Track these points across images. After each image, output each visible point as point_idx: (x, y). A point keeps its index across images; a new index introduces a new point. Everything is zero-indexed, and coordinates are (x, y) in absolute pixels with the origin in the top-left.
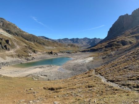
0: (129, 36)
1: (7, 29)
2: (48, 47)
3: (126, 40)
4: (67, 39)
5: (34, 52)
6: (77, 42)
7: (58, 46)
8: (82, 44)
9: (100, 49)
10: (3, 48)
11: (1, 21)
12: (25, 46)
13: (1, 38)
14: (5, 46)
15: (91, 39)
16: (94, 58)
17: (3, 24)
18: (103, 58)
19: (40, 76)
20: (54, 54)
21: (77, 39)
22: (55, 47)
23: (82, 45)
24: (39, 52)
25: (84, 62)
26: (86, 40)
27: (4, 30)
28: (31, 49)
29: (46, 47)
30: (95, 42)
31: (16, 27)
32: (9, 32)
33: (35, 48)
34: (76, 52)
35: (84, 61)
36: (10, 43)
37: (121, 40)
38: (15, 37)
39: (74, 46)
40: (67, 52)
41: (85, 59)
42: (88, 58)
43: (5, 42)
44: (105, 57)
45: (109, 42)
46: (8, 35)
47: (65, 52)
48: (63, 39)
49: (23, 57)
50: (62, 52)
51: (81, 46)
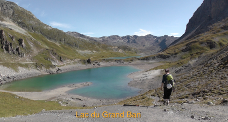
0: (219, 34)
1: (19, 21)
2: (83, 52)
3: (213, 40)
4: (118, 36)
5: (60, 59)
6: (134, 42)
7: (100, 49)
8: (144, 46)
9: (172, 54)
10: (14, 53)
11: (11, 8)
12: (47, 49)
13: (11, 36)
14: (17, 50)
15: (160, 38)
16: (161, 71)
17: (14, 12)
18: (177, 72)
19: (70, 99)
20: (93, 63)
21: (135, 37)
22: (94, 51)
23: (144, 48)
24: (68, 60)
25: (145, 78)
26: (150, 39)
27: (14, 21)
28: (56, 54)
29: (81, 51)
30: (166, 43)
31: (33, 17)
32: (22, 24)
33: (62, 53)
34: (132, 61)
35: (144, 76)
36: (24, 44)
37: (205, 39)
38: (30, 34)
39: (130, 49)
40: (116, 60)
41: (146, 73)
42: (152, 71)
43: (17, 43)
44: (180, 70)
45: (188, 43)
46: (21, 31)
47: (111, 60)
48: (109, 37)
49: (43, 68)
50: (107, 61)
51: (141, 49)
